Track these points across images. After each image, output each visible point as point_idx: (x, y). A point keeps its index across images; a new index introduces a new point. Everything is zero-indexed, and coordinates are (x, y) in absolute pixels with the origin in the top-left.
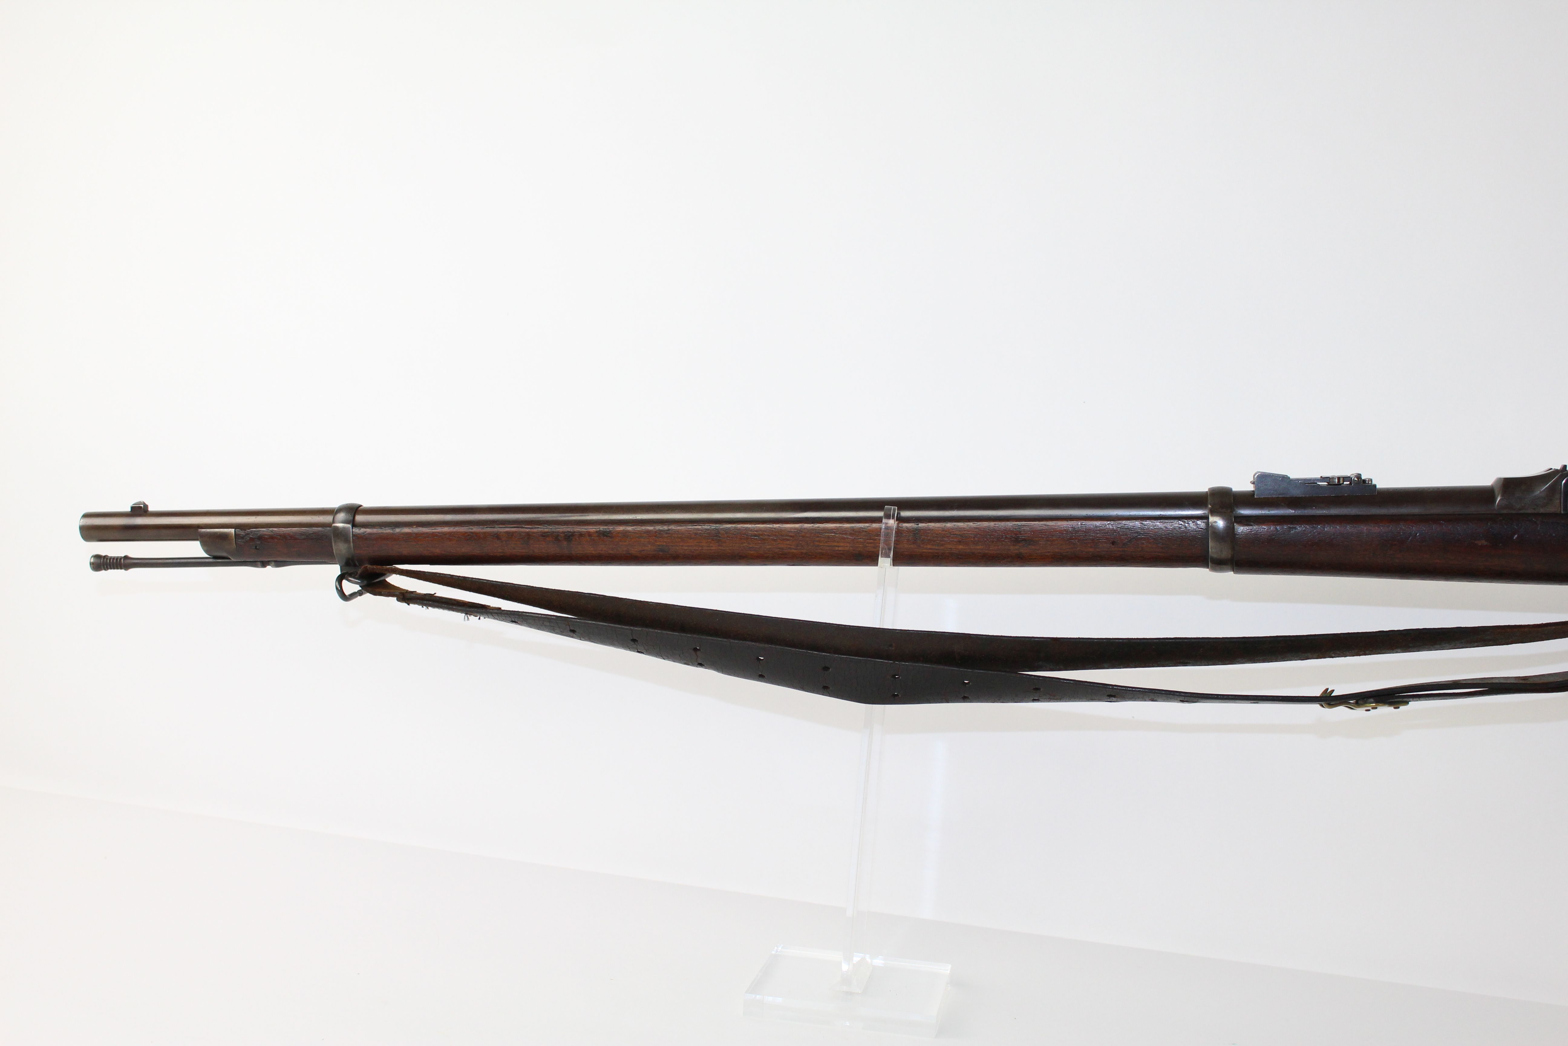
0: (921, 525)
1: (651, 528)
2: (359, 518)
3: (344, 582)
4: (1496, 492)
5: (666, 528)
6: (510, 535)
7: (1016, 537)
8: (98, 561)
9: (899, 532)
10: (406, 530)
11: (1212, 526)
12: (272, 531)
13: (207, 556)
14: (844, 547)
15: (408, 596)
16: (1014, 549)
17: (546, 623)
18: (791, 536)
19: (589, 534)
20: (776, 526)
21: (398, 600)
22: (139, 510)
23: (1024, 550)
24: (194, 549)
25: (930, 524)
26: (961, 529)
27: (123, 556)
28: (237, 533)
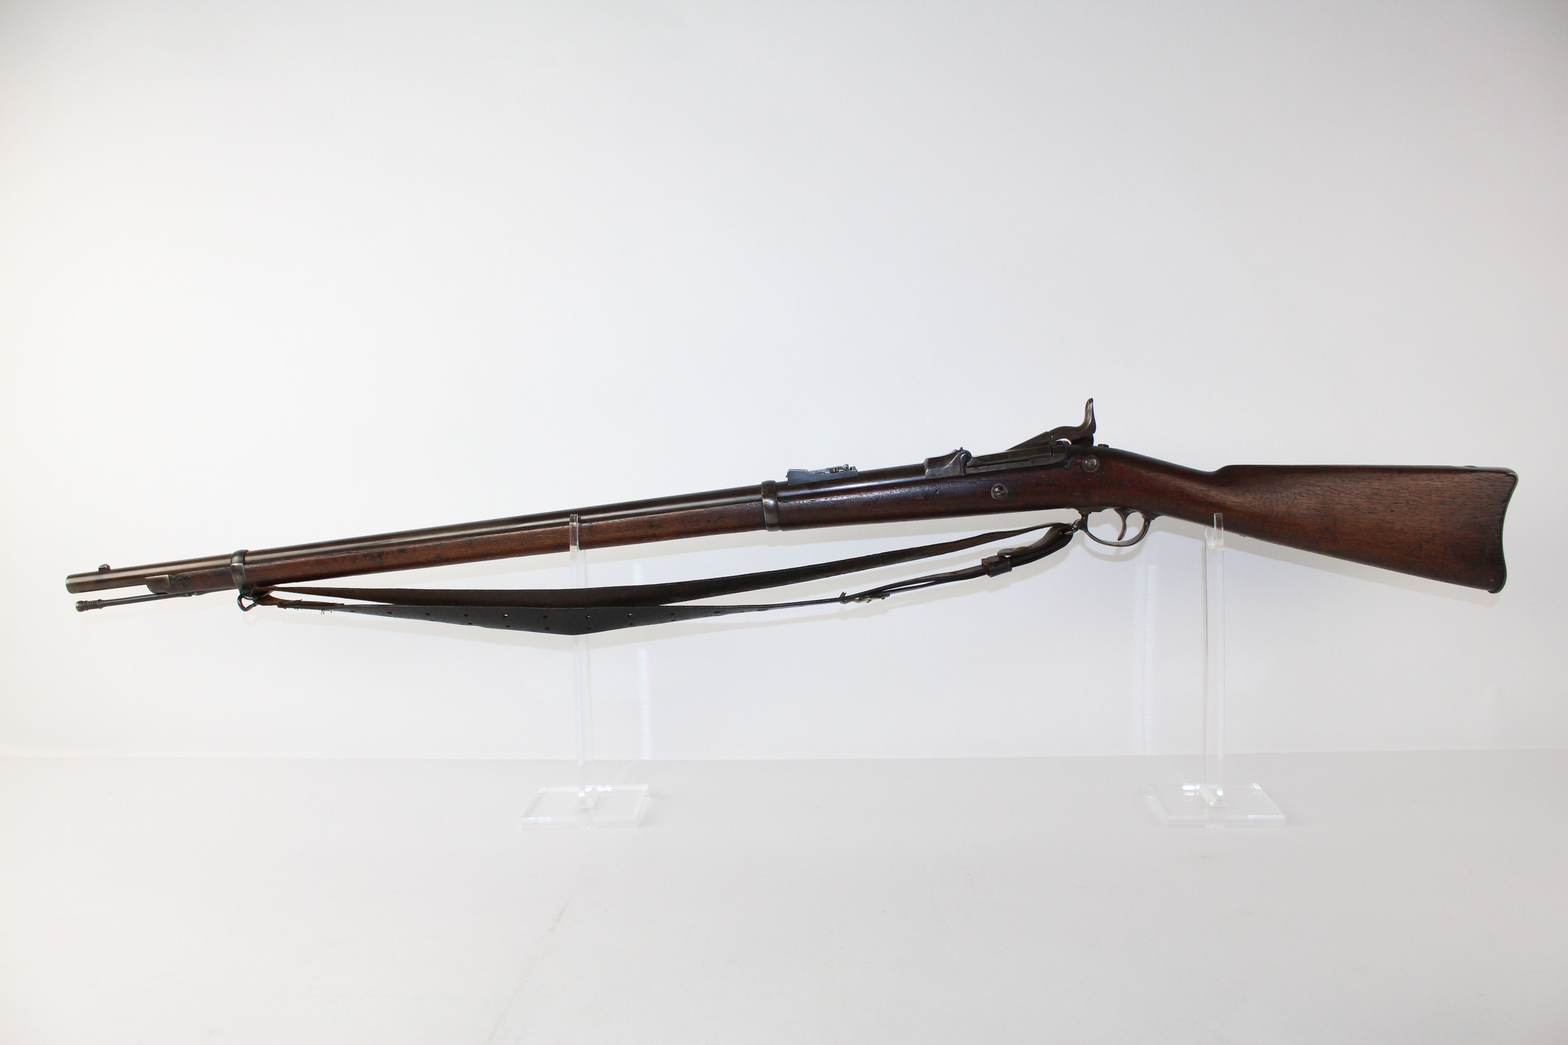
0: (594, 523)
1: (430, 544)
2: (248, 559)
3: (243, 599)
4: (925, 467)
5: (439, 543)
6: (343, 558)
7: (651, 524)
8: (81, 605)
9: (580, 529)
10: (278, 563)
11: (765, 505)
12: (192, 573)
13: (153, 593)
14: (548, 542)
15: (284, 603)
16: (650, 532)
17: (372, 610)
18: (516, 539)
19: (393, 552)
20: (507, 534)
21: (278, 607)
22: (105, 570)
23: (657, 531)
24: (143, 590)
25: (599, 522)
26: (616, 523)
27: (97, 600)
28: (171, 577)
